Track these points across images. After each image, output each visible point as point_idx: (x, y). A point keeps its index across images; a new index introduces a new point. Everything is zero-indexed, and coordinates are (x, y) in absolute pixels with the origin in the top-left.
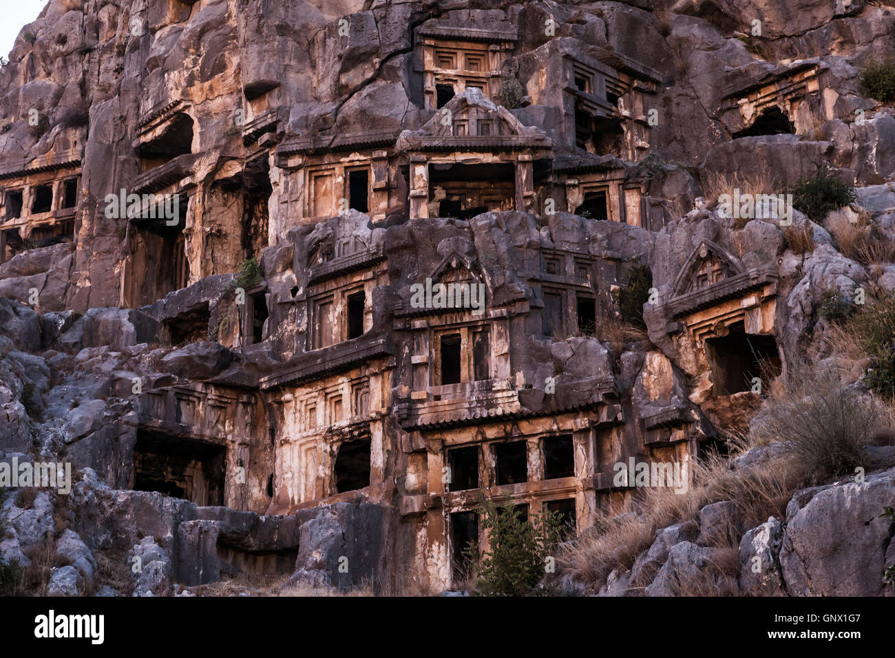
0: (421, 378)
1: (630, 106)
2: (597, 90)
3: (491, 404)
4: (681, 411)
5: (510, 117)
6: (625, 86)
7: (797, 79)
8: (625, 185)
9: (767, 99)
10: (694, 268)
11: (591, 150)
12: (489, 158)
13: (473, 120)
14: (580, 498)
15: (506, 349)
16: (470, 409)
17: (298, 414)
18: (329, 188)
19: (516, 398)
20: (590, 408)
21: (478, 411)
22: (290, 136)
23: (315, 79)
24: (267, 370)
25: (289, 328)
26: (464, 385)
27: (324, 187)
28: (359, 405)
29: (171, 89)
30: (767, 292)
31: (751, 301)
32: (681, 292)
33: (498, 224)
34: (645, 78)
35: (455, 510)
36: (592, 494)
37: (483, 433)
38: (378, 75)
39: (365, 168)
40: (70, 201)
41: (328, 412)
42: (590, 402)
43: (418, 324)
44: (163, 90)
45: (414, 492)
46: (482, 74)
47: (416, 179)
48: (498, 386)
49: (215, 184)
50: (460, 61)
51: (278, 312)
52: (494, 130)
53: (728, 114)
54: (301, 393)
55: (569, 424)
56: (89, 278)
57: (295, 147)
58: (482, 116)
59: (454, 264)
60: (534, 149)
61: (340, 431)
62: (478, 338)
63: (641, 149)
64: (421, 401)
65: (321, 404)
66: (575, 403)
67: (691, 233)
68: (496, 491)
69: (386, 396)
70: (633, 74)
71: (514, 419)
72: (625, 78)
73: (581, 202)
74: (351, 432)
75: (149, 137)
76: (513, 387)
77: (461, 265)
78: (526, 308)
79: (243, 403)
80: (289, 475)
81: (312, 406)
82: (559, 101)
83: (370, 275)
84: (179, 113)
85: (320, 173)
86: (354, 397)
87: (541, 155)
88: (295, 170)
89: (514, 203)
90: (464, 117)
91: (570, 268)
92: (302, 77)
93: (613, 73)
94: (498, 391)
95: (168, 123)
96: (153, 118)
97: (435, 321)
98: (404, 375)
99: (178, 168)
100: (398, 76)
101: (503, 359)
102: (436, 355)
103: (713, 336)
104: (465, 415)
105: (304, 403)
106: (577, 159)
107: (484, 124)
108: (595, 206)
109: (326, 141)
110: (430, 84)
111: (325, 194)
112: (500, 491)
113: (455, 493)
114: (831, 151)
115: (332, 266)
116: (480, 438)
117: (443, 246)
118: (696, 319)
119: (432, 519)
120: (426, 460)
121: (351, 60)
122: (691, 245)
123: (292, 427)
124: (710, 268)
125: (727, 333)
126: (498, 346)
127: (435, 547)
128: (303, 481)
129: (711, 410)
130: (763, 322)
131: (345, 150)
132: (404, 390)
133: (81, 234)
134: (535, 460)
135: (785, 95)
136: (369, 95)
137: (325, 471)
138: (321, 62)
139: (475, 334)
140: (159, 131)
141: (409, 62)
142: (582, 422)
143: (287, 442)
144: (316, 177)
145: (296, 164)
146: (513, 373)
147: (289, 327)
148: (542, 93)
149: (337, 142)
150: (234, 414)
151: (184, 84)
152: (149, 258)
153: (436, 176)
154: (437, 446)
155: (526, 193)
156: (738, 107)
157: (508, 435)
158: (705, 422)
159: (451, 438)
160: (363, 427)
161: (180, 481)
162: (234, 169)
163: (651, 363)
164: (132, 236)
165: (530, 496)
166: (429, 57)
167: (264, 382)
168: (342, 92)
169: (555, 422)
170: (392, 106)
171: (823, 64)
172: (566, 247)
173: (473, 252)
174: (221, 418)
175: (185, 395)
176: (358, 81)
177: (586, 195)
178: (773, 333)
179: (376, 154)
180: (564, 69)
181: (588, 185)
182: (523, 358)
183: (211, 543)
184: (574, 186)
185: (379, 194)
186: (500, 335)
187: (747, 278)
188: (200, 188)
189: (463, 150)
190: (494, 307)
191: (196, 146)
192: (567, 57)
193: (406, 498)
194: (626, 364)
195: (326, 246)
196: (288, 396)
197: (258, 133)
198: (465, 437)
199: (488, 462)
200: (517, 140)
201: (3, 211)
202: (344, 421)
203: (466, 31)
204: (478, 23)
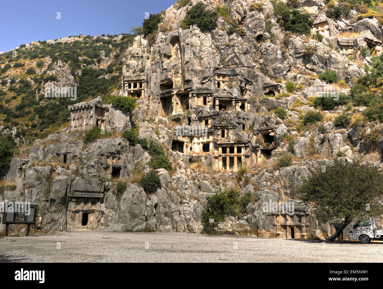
0: (219, 136)
1: (248, 87)
2: (243, 85)
3: (229, 142)
6: (248, 84)
7: (276, 86)
8: (248, 103)
10: (262, 124)
12: (228, 99)
13: (226, 92)
14: (242, 157)
18: (200, 100)
19: (233, 141)
20: (245, 144)
22: (194, 91)
23: (197, 79)
26: (225, 138)
28: (207, 139)
29: (169, 76)
30: (273, 130)
31: (271, 131)
32: (260, 127)
33: (231, 113)
34: (251, 82)
35: (223, 157)
36: (244, 156)
37: (227, 145)
38: (209, 81)
39: (206, 97)
40: (141, 87)
41: (202, 139)
43: (218, 128)
44: (167, 75)
45: (217, 154)
46: (225, 80)
49: (178, 95)
50: (221, 78)
51: (193, 121)
52: (229, 94)
53: (264, 90)
55: (241, 145)
56: (152, 107)
57: (195, 93)
59: (224, 119)
60: (235, 98)
61: (204, 143)
62: (227, 131)
63: (250, 94)
64: (219, 140)
66: (242, 142)
67: (262, 118)
69: (213, 138)
71: (232, 144)
72: (248, 82)
74: (206, 143)
76: (233, 139)
78: (235, 127)
80: (195, 149)
82: (238, 88)
83: (210, 118)
84: (170, 80)
85: (199, 97)
86: (207, 137)
87: (237, 99)
88: (195, 96)
91: (242, 120)
92: (195, 79)
93: (246, 81)
94: (231, 140)
95: (168, 81)
96: (165, 80)
97: (221, 128)
98: (216, 135)
99: (171, 91)
100: (212, 81)
101: (231, 134)
102: (221, 133)
103: (264, 134)
104: (226, 143)
106: (241, 98)
108: (243, 107)
109: (200, 92)
110: (216, 82)
112: (230, 154)
113: (223, 154)
115: (203, 116)
117: (223, 116)
118: (262, 132)
119: (219, 158)
120: (218, 148)
121: (204, 78)
122: (262, 120)
123: (195, 141)
124: (264, 124)
125: (266, 134)
126: (231, 132)
127: (220, 162)
129: (263, 145)
130: (272, 134)
131: (203, 94)
132: (216, 138)
133: (150, 98)
134: (236, 150)
135: (274, 88)
136: (208, 85)
137: (202, 148)
138: (198, 77)
140: (166, 82)
141: (213, 78)
142: (243, 145)
143: (194, 143)
146: (233, 137)
147: (195, 124)
148: (235, 85)
149: (202, 92)
153: (219, 101)
154: (220, 147)
155: (234, 105)
156: (266, 89)
157: (232, 146)
158: (262, 147)
159: (222, 146)
160: (208, 143)
162: (182, 93)
164: (160, 100)
165: (235, 155)
166: (216, 77)
168: (202, 83)
169: (239, 145)
170: (211, 87)
172: (241, 117)
173: (227, 117)
174: (184, 138)
176: (205, 82)
177: (242, 104)
178: (274, 136)
179: (208, 95)
180: (239, 82)
181: (242, 102)
182: (235, 135)
184: (240, 102)
185: (209, 102)
187: (270, 127)
188: (175, 95)
189: (224, 97)
191: (174, 87)
192: (239, 79)
193: (215, 154)
194: (250, 137)
197: (188, 89)
198: (225, 146)
199: (228, 149)
200: (233, 97)
201: (128, 87)
202: (205, 141)
203: (222, 73)
204: (224, 71)
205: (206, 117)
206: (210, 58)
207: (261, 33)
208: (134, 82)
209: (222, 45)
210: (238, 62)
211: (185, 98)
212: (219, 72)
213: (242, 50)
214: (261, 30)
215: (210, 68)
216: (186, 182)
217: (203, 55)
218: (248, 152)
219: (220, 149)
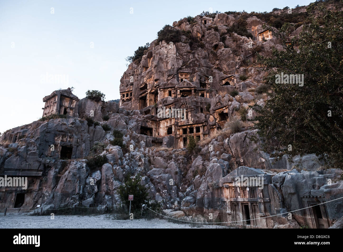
0: (179, 119)
2: (203, 79)
3: (189, 123)
4: (215, 123)
5: (191, 83)
7: (231, 78)
8: (207, 92)
9: (227, 80)
10: (217, 104)
11: (202, 88)
12: (188, 89)
14: (201, 135)
18: (166, 93)
19: (192, 122)
20: (202, 123)
21: (187, 123)
22: (161, 86)
23: (164, 78)
24: (158, 118)
26: (185, 120)
28: (171, 123)
30: (227, 107)
31: (224, 108)
32: (215, 107)
33: (189, 98)
35: (184, 137)
36: (203, 135)
37: (187, 127)
38: (173, 78)
39: (171, 91)
40: (131, 95)
44: (143, 80)
45: (178, 135)
46: (187, 77)
47: (178, 92)
48: (189, 120)
49: (151, 93)
50: (184, 76)
52: (189, 85)
53: (221, 82)
54: (163, 121)
55: (199, 125)
56: (134, 106)
57: (162, 88)
60: (194, 88)
62: (187, 114)
63: (209, 87)
64: (179, 122)
65: (165, 123)
66: (200, 122)
67: (216, 99)
69: (174, 122)
70: (208, 77)
71: (192, 125)
72: (206, 78)
73: (201, 95)
75: (142, 87)
76: (192, 120)
77: (184, 104)
78: (193, 109)
79: (155, 123)
80: (161, 132)
82: (198, 81)
84: (146, 83)
87: (195, 88)
88: (162, 91)
90: (185, 83)
91: (199, 104)
92: (162, 78)
93: (205, 77)
95: (144, 85)
96: (142, 84)
99: (146, 91)
100: (175, 78)
103: (219, 113)
104: (185, 124)
105: (163, 123)
106: (200, 89)
107: (187, 84)
108: (203, 95)
109: (166, 87)
110: (180, 79)
112: (190, 134)
113: (184, 135)
114: (235, 87)
115: (167, 104)
117: (182, 101)
118: (217, 111)
119: (181, 138)
121: (169, 76)
122: (216, 101)
123: (162, 126)
124: (219, 104)
125: (221, 113)
126: (190, 115)
127: (181, 142)
128: (163, 133)
129: (219, 123)
130: (226, 111)
131: (168, 88)
132: (177, 121)
133: (133, 100)
134: (195, 130)
135: (229, 80)
136: (172, 80)
137: (166, 132)
138: (165, 76)
141: (177, 76)
142: (201, 125)
143: (161, 128)
144: (164, 92)
146: (192, 118)
148: (195, 80)
151: (146, 79)
152: (142, 103)
153: (181, 91)
154: (181, 128)
155: (193, 94)
157: (191, 127)
158: (218, 125)
159: (183, 127)
160: (171, 126)
161: (146, 133)
162: (153, 91)
163: (211, 117)
164: (139, 100)
165: (194, 135)
166: (180, 75)
167: (158, 120)
168: (168, 80)
169: (197, 125)
170: (175, 82)
171: (234, 75)
172: (199, 101)
173: (186, 102)
174: (152, 125)
175: (147, 122)
176: (170, 79)
178: (228, 113)
179: (172, 89)
180: (198, 77)
181: (202, 92)
182: (193, 116)
183: (151, 141)
184: (200, 93)
185: (173, 94)
186: (190, 113)
187: (224, 105)
188: (149, 94)
189: (185, 88)
190: (189, 109)
191: (148, 88)
192: (199, 75)
193: (177, 135)
194: (207, 117)
195: (166, 101)
196: (161, 122)
197: (157, 86)
198: (185, 127)
199: (188, 130)
200: (192, 87)
201: (122, 97)
202: (169, 125)
203: (185, 71)
204: (186, 70)
205: (170, 104)
206: (175, 61)
207: (217, 43)
208: (126, 93)
209: (184, 53)
210: (198, 63)
212: (181, 71)
213: (201, 55)
214: (216, 41)
215: (174, 68)
217: (168, 60)
218: (206, 131)
219: (181, 130)
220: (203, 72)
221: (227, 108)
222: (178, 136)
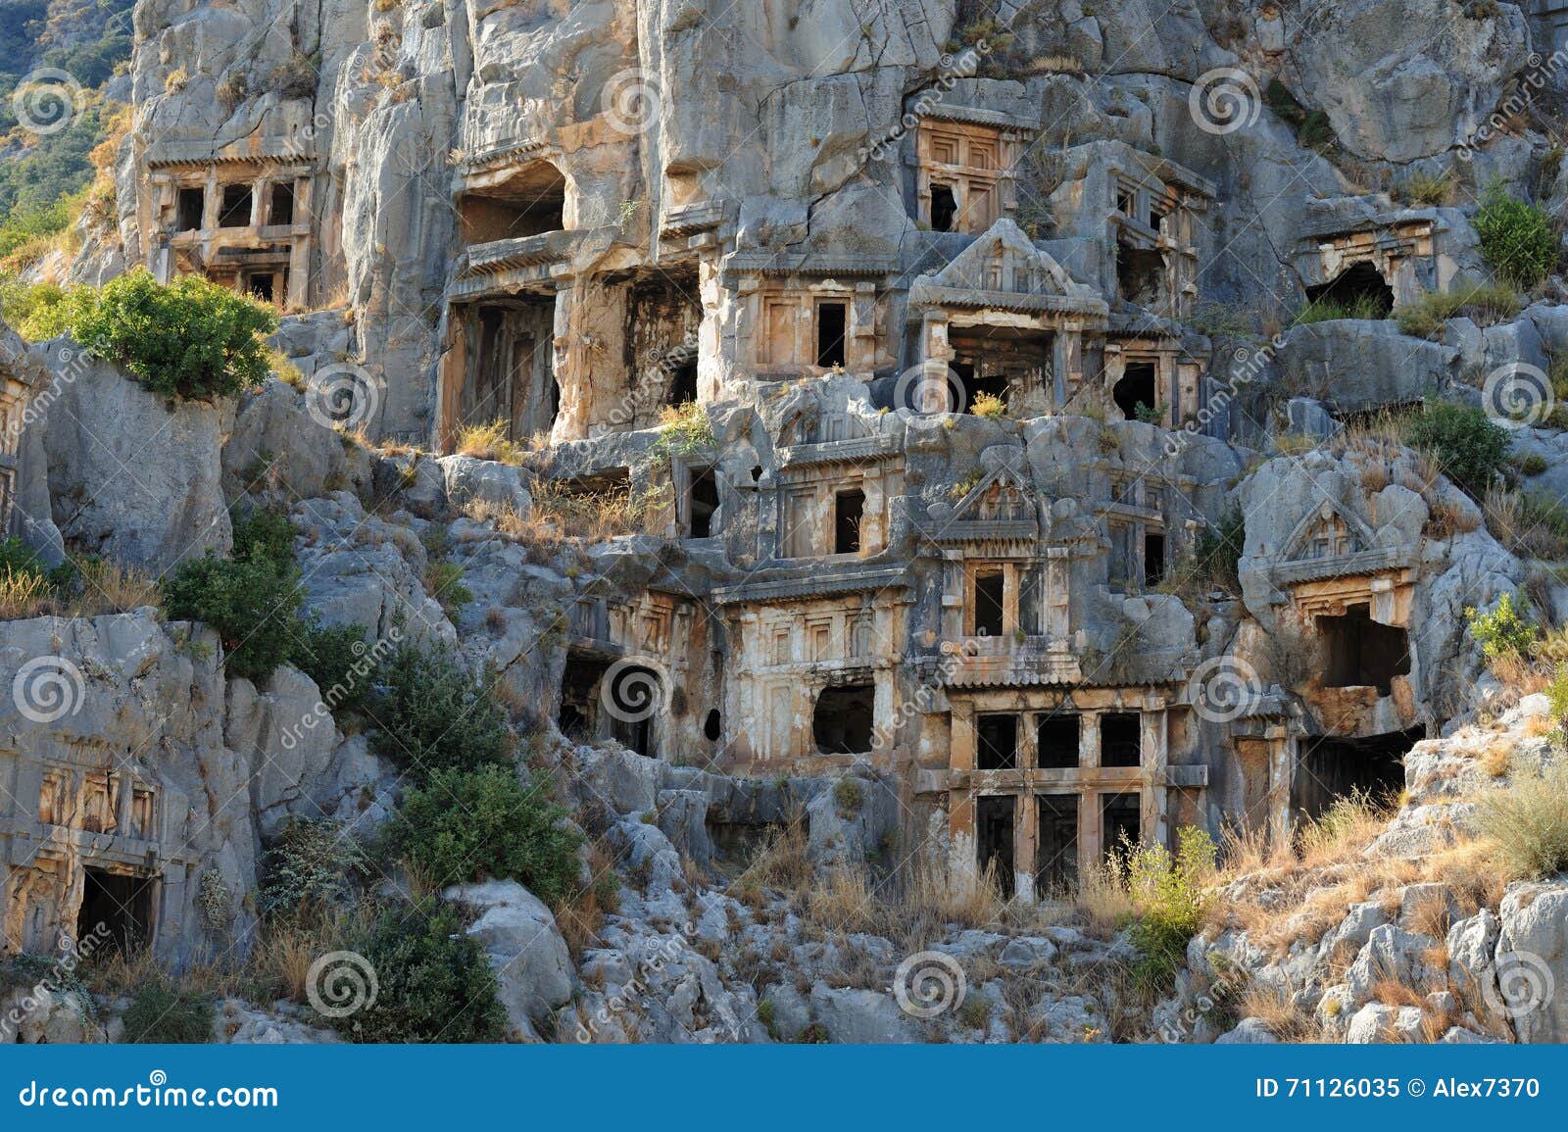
0: (951, 623)
1: (1175, 231)
2: (1140, 211)
3: (1043, 669)
4: (1283, 704)
5: (1056, 269)
6: (1171, 203)
7: (1404, 233)
8: (1180, 358)
9: (1360, 250)
10: (1312, 530)
12: (1025, 322)
13: (1008, 268)
14: (1146, 793)
15: (1065, 600)
16: (1015, 671)
17: (762, 641)
18: (790, 320)
19: (1076, 664)
20: (1167, 686)
21: (1026, 675)
22: (743, 247)
23: (767, 160)
24: (725, 580)
25: (749, 522)
26: (1008, 638)
27: (783, 320)
28: (853, 644)
29: (530, 125)
30: (1405, 578)
31: (1383, 584)
32: (1293, 557)
34: (1195, 194)
35: (984, 793)
36: (1164, 791)
37: (1025, 700)
38: (863, 171)
39: (841, 302)
41: (808, 643)
42: (1170, 679)
44: (513, 121)
45: (931, 764)
46: (990, 173)
47: (933, 343)
48: (1053, 647)
49: (599, 277)
50: (963, 152)
51: (733, 499)
53: (1303, 258)
54: (770, 615)
55: (1136, 700)
56: (383, 375)
57: (751, 265)
58: (1020, 264)
59: (1002, 483)
60: (1085, 317)
61: (828, 674)
62: (1024, 577)
63: (1187, 294)
65: (799, 634)
66: (1146, 677)
67: (1307, 482)
68: (1040, 775)
69: (898, 637)
70: (1182, 188)
71: (1068, 688)
72: (1172, 193)
73: (1121, 376)
74: (844, 676)
75: (483, 182)
76: (1072, 649)
77: (1011, 482)
78: (1090, 548)
79: (682, 616)
80: (751, 720)
81: (783, 632)
82: (1102, 234)
83: (875, 471)
84: (543, 162)
85: (779, 301)
86: (848, 631)
88: (747, 294)
89: (1043, 376)
90: (997, 262)
91: (1140, 494)
92: (749, 154)
93: (1161, 187)
94: (1055, 653)
95: (518, 169)
96: (495, 157)
97: (971, 552)
98: (927, 616)
99: (547, 250)
100: (891, 177)
101: (1059, 611)
102: (971, 595)
103: (1326, 613)
104: (1009, 678)
105: (771, 627)
106: (1124, 321)
107: (1022, 275)
109: (795, 261)
110: (924, 184)
111: (783, 331)
112: (1047, 775)
113: (987, 771)
114: (1457, 361)
115: (816, 453)
116: (1021, 706)
117: (990, 456)
118: (1308, 591)
119: (957, 803)
120: (949, 723)
121: (829, 151)
122: (1310, 500)
123: (753, 656)
124: (1333, 534)
125: (1344, 613)
126: (1053, 597)
127: (958, 837)
128: (768, 729)
129: (1315, 703)
130: (1394, 611)
131: (818, 276)
132: (928, 638)
133: (370, 308)
134: (1090, 741)
135: (1384, 251)
136: (856, 204)
137: (804, 721)
138: (776, 137)
139: (1020, 572)
140: (501, 177)
141: (901, 154)
142: (1156, 702)
143: (748, 675)
144: (772, 305)
145: (751, 288)
146: (1072, 631)
147: (747, 520)
148: (1075, 215)
149: (809, 265)
150: (669, 630)
151: (551, 122)
152: (469, 351)
153: (954, 333)
154: (967, 710)
155: (1073, 376)
156: (1320, 253)
157: (1059, 707)
158: (1309, 719)
159: (982, 700)
160: (863, 673)
161: (580, 705)
163: (1245, 636)
164: (454, 323)
165: (1083, 785)
166: (924, 146)
167: (720, 595)
168: (814, 194)
169: (1120, 695)
170: (885, 221)
171: (1442, 224)
172: (1136, 468)
173: (1027, 470)
174: (653, 633)
176: (837, 180)
177: (1128, 365)
178: (1406, 626)
179: (859, 287)
180: (1109, 188)
181: (1133, 354)
182: (1084, 613)
183: (700, 818)
184: (1115, 354)
185: (863, 342)
186: (1057, 579)
187: (1383, 556)
188: (577, 282)
189: (994, 309)
190: (1053, 544)
191: (570, 216)
192: (1108, 168)
193: (922, 772)
194: (1213, 634)
196: (750, 616)
197: (690, 231)
198: (1002, 703)
199: (1029, 735)
200: (1065, 303)
201: (173, 215)
202: (836, 663)
203: (973, 112)
204: (989, 102)
205: (847, 463)
208: (228, 176)
210: (1091, 30)
211: (654, 314)
212: (945, 108)
215: (875, 67)
216: (701, 999)
218: (1195, 760)
219: (964, 732)
220: (1146, 130)
221: (1409, 585)
222: (934, 781)
